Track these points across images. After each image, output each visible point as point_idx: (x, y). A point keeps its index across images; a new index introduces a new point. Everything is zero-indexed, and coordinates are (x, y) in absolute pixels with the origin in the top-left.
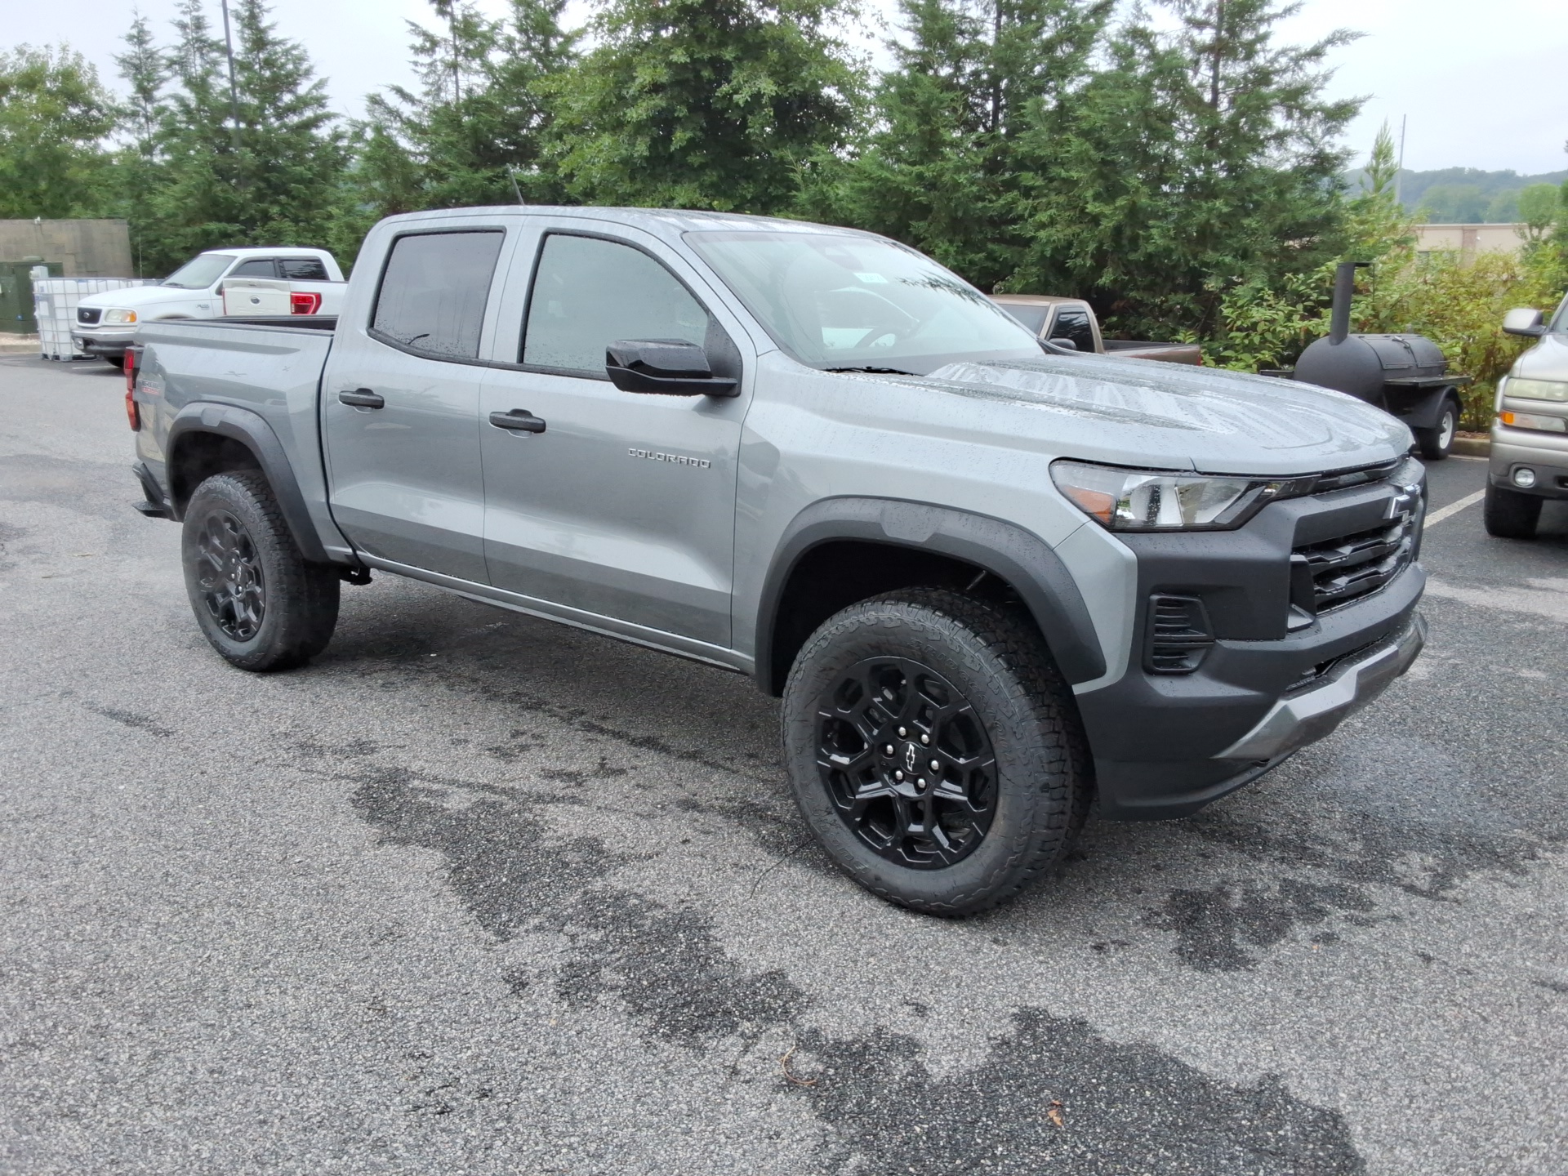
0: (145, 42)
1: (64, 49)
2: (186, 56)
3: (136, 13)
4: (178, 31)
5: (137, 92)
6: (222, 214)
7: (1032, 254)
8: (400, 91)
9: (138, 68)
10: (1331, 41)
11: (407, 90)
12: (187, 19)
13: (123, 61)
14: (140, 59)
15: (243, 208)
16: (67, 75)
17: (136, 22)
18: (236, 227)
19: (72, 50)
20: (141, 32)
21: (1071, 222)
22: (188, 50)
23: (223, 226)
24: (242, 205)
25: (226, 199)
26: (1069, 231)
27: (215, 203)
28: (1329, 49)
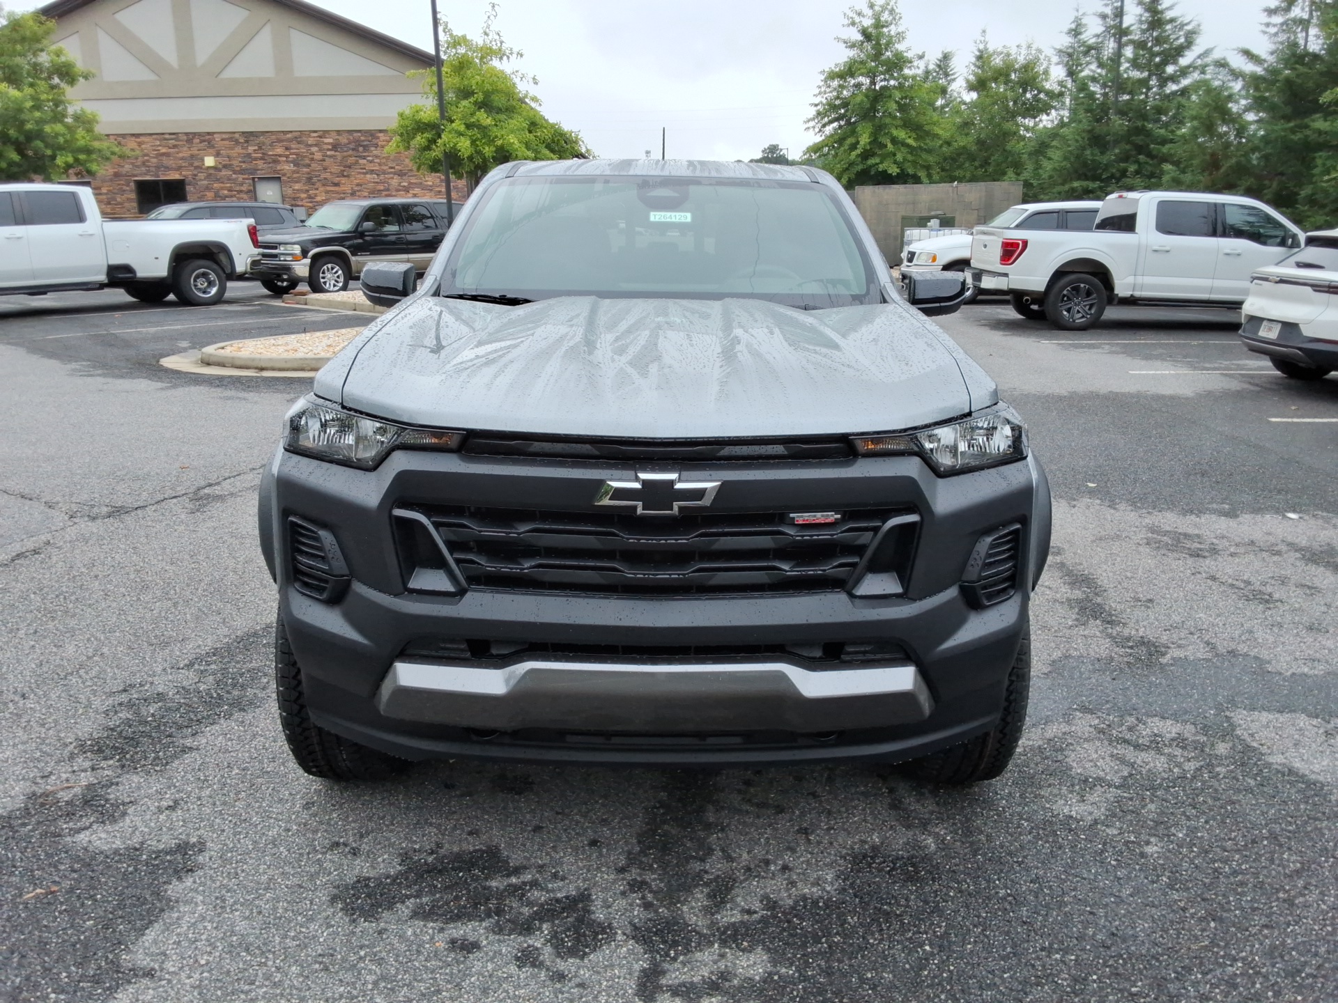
0: (1080, 33)
1: (1029, 47)
2: (1102, 42)
3: (1078, 11)
4: (1099, 21)
5: (1067, 76)
6: (1089, 174)
8: (1247, 53)
9: (1070, 55)
11: (1255, 51)
12: (1108, 11)
13: (1060, 51)
14: (1074, 48)
15: (1107, 167)
16: (1028, 67)
17: (1076, 17)
18: (1097, 184)
19: (1034, 47)
20: (1079, 25)
22: (1105, 36)
23: (1085, 183)
24: (1106, 165)
25: (1093, 161)
27: (1085, 164)
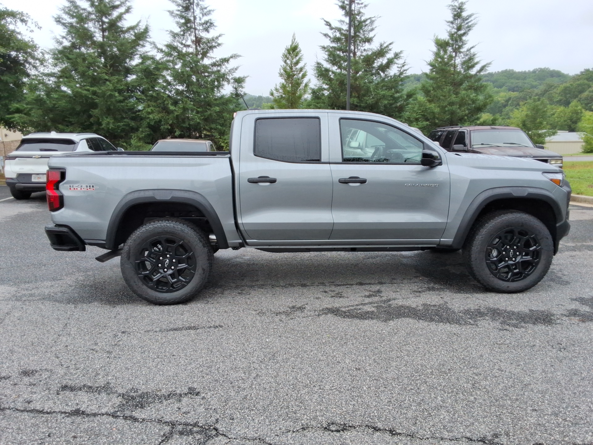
7: (145, 123)
10: (232, 57)
21: (159, 112)
26: (159, 115)
28: (231, 60)
